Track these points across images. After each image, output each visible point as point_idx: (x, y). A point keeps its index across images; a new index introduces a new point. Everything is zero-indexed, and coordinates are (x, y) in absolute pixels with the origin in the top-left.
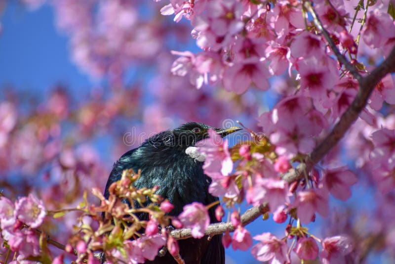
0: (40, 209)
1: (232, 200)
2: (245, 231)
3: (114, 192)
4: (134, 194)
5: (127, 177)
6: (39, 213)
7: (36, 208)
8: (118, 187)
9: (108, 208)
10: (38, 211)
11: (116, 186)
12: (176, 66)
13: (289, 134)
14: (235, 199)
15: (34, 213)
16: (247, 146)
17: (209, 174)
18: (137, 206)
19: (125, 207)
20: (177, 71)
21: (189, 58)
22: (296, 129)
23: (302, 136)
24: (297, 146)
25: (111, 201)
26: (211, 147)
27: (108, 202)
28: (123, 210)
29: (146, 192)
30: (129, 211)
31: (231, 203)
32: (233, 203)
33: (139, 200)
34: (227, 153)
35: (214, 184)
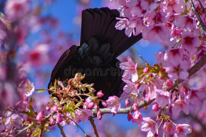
0: (32, 87)
1: (135, 96)
2: (140, 113)
3: (71, 83)
4: (80, 86)
5: (78, 76)
6: (31, 89)
7: (30, 87)
8: (73, 81)
9: (66, 92)
10: (31, 88)
11: (72, 80)
12: (118, 25)
13: (175, 68)
14: (137, 96)
15: (29, 89)
16: (147, 68)
17: (124, 81)
18: (82, 92)
19: (76, 92)
20: (118, 27)
21: (126, 21)
22: (179, 66)
23: (182, 70)
24: (178, 74)
25: (68, 88)
26: (128, 66)
27: (66, 89)
28: (75, 93)
29: (87, 86)
30: (78, 95)
31: (134, 97)
32: (135, 97)
33: (82, 89)
34: (136, 70)
35: (126, 86)
